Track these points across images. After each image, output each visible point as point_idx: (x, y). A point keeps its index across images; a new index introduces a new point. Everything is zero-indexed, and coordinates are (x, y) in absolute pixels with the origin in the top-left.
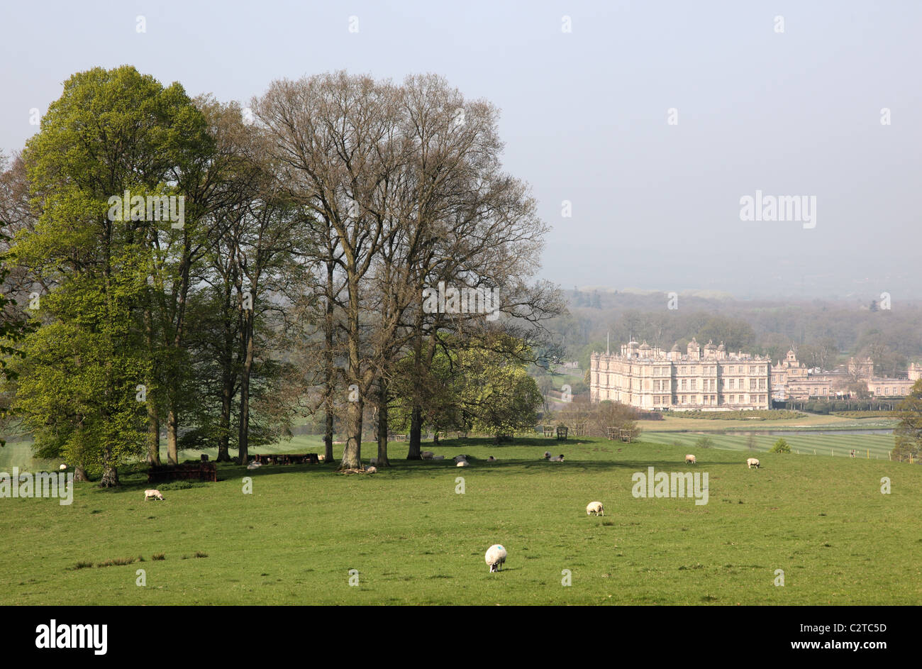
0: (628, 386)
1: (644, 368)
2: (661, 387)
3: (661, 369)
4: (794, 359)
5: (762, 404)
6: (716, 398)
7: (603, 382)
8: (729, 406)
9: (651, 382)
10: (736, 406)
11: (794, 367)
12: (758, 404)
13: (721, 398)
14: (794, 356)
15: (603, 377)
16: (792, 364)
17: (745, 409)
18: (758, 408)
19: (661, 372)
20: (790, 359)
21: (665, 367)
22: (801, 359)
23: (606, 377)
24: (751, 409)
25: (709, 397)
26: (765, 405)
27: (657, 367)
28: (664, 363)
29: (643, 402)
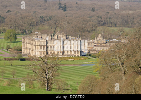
0: (32, 48)
1: (36, 42)
2: (43, 49)
3: (42, 42)
4: (101, 37)
5: (78, 54)
6: (62, 52)
7: (26, 46)
8: (66, 55)
9: (39, 47)
10: (69, 55)
11: (101, 40)
12: (76, 55)
13: (63, 52)
14: (101, 36)
15: (25, 45)
16: (100, 39)
17: (71, 56)
18: (76, 56)
19: (42, 44)
20: (99, 37)
21: (44, 42)
22: (104, 37)
23: (26, 45)
24: (74, 56)
25: (60, 52)
26: (79, 55)
27: (41, 42)
28: (44, 40)
29: (36, 54)
